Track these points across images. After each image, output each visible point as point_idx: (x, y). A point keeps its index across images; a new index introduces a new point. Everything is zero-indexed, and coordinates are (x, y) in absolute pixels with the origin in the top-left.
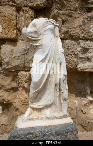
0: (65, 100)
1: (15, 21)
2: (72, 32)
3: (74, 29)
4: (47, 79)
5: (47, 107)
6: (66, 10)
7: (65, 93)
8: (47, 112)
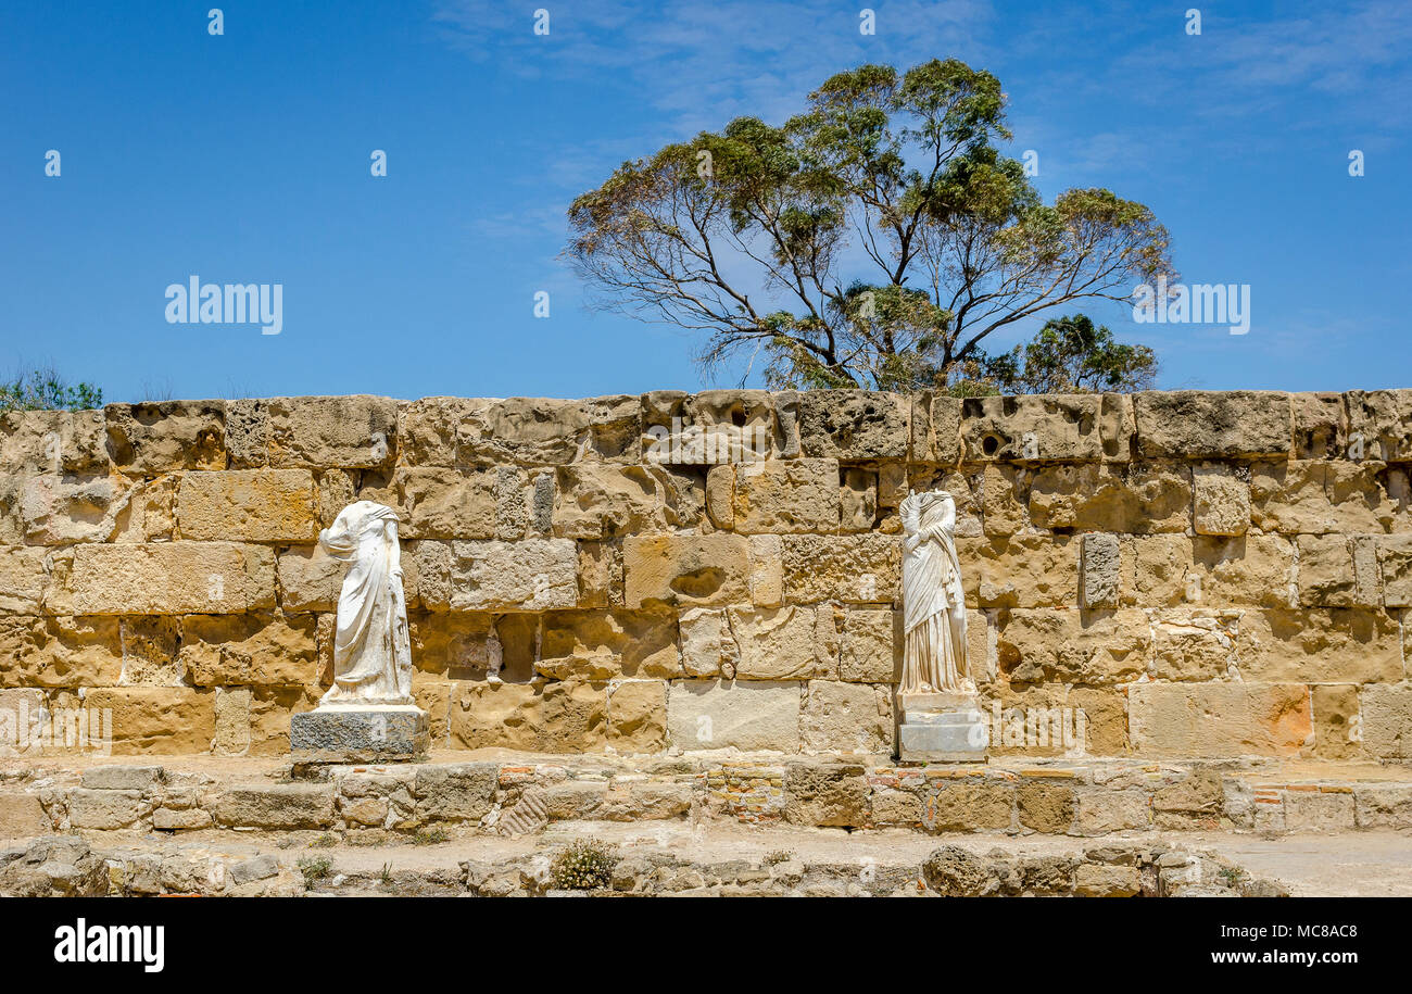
0: (403, 667)
1: (310, 503)
2: (434, 524)
3: (439, 516)
4: (367, 626)
5: (369, 681)
6: (431, 465)
7: (405, 655)
8: (369, 692)
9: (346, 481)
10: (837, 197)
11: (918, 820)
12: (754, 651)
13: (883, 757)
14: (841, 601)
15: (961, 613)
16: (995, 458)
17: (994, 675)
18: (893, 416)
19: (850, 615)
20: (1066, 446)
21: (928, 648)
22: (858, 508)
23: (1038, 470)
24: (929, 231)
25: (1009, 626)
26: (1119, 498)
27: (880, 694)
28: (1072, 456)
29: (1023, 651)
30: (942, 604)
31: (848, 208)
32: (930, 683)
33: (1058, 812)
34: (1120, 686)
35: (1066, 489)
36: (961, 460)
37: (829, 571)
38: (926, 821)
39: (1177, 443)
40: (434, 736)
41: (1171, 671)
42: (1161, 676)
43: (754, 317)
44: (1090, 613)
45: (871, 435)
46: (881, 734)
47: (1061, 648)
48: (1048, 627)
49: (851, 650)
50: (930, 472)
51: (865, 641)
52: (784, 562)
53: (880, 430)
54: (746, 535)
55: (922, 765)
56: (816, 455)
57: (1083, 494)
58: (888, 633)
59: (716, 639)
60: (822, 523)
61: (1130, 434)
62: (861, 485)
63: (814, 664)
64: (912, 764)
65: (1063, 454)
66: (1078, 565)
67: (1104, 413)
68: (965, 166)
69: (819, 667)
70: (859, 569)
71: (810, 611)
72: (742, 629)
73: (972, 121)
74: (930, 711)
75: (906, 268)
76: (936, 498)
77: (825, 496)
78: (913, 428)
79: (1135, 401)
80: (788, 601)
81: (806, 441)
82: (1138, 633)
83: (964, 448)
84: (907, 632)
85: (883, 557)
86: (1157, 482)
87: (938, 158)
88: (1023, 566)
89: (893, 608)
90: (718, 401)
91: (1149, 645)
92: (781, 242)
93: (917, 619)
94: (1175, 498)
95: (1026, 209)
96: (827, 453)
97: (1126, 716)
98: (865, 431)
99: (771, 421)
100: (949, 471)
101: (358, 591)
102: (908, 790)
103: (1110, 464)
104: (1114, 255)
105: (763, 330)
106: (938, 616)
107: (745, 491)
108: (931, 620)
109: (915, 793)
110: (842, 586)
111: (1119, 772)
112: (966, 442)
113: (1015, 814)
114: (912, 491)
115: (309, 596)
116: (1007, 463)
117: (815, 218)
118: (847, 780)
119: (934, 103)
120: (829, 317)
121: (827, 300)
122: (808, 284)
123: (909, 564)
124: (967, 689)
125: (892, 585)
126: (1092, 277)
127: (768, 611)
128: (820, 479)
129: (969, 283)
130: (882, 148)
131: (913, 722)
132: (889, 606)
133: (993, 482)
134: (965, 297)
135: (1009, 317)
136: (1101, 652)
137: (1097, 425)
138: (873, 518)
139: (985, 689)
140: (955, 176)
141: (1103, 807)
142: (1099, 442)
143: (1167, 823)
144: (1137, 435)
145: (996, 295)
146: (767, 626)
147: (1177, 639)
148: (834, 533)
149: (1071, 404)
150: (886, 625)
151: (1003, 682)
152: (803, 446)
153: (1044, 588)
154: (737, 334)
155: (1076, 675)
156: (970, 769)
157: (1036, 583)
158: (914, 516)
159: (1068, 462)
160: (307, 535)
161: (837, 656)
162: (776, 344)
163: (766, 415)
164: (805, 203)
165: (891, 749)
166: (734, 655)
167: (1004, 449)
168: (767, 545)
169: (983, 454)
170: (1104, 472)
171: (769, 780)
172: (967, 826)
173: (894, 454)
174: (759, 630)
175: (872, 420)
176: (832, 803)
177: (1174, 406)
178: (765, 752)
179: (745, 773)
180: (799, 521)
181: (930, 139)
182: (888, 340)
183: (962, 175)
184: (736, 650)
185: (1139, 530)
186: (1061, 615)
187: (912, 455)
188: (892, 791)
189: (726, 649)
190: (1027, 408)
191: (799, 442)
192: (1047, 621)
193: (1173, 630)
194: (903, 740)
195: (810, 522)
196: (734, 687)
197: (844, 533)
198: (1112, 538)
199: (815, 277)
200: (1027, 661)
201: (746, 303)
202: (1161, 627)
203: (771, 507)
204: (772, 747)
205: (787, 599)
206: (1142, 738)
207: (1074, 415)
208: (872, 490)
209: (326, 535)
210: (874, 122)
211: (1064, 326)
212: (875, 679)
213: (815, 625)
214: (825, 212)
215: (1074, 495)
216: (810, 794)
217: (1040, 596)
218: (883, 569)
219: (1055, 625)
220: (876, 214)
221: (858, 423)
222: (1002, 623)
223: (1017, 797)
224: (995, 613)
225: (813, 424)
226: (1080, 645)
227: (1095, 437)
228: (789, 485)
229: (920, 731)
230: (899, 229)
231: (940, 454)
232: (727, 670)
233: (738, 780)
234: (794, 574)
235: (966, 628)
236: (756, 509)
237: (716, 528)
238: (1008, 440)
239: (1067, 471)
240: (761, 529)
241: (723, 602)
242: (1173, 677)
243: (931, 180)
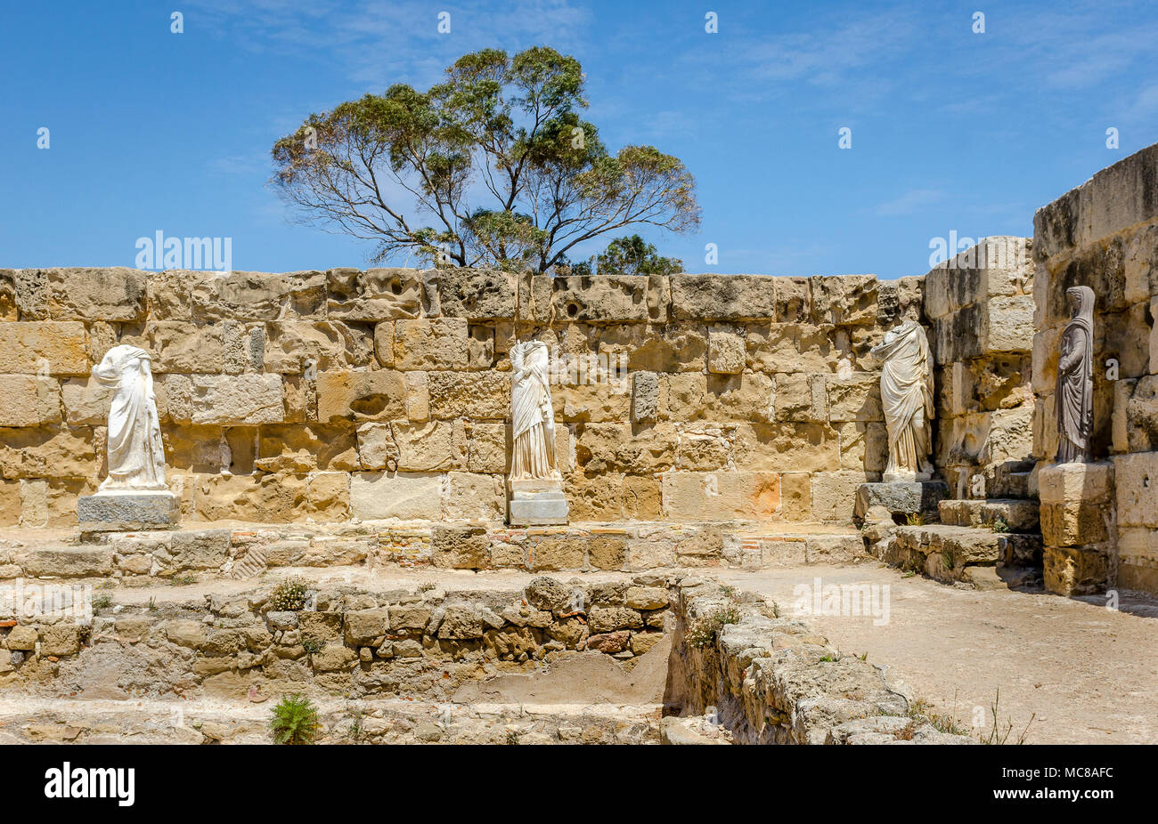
0: (159, 464)
1: (83, 346)
2: (178, 362)
3: (181, 357)
4: (131, 435)
5: (134, 473)
6: (173, 320)
7: (160, 456)
8: (135, 481)
9: (110, 330)
10: (466, 146)
11: (522, 563)
12: (409, 452)
13: (499, 523)
14: (469, 418)
15: (551, 425)
16: (575, 319)
17: (573, 468)
18: (505, 289)
19: (476, 427)
20: (624, 311)
21: (529, 449)
22: (481, 353)
23: (604, 328)
24: (530, 174)
25: (584, 434)
26: (659, 347)
27: (496, 481)
28: (628, 318)
29: (593, 451)
30: (539, 419)
31: (474, 154)
32: (531, 472)
33: (615, 557)
34: (657, 475)
35: (623, 341)
36: (552, 320)
37: (461, 397)
38: (528, 564)
39: (698, 310)
40: (184, 512)
41: (691, 465)
42: (684, 467)
43: (407, 231)
44: (638, 426)
45: (490, 302)
46: (497, 508)
47: (619, 449)
48: (609, 435)
49: (477, 451)
50: (531, 328)
51: (486, 444)
52: (430, 390)
53: (496, 299)
54: (403, 371)
55: (525, 527)
56: (451, 315)
57: (635, 345)
58: (502, 439)
59: (383, 444)
60: (456, 363)
61: (667, 303)
62: (483, 337)
63: (452, 460)
64: (518, 527)
65: (621, 316)
66: (631, 393)
67: (650, 289)
68: (555, 126)
69: (455, 462)
70: (482, 396)
71: (448, 425)
72: (401, 437)
73: (560, 92)
74: (531, 491)
75: (515, 198)
76: (535, 346)
77: (458, 344)
78: (519, 297)
79: (671, 281)
80: (433, 418)
81: (444, 305)
82: (669, 439)
83: (554, 312)
84: (515, 438)
85: (498, 387)
86: (684, 337)
87: (538, 119)
88: (594, 394)
89: (505, 423)
90: (381, 276)
91: (676, 447)
92: (426, 178)
93: (522, 429)
94: (696, 348)
95: (598, 159)
96: (460, 314)
97: (660, 494)
98: (486, 299)
99: (419, 291)
100: (544, 328)
101: (123, 410)
102: (515, 543)
103: (653, 324)
104: (657, 194)
105: (415, 241)
106: (536, 427)
107: (402, 341)
108: (532, 429)
109: (520, 545)
110: (470, 407)
111: (655, 531)
112: (556, 308)
113: (587, 558)
114: (519, 341)
115: (86, 414)
116: (583, 323)
117: (450, 162)
118: (474, 537)
119: (534, 79)
120: (461, 232)
121: (459, 220)
122: (447, 210)
123: (516, 392)
124: (555, 476)
125: (505, 407)
126: (642, 209)
127: (419, 424)
128: (454, 332)
129: (558, 211)
130: (498, 110)
131: (520, 499)
132: (502, 421)
133: (574, 335)
134: (555, 221)
135: (586, 235)
136: (645, 452)
137: (645, 297)
138: (492, 360)
139: (568, 477)
140: (548, 133)
141: (644, 553)
142: (646, 309)
143: (686, 562)
144: (672, 303)
145: (577, 220)
146: (418, 435)
147: (695, 443)
148: (464, 371)
149: (627, 282)
150: (501, 434)
151: (579, 472)
152: (442, 309)
153: (607, 409)
154: (397, 243)
155: (628, 467)
156: (556, 529)
157: (602, 405)
158: (520, 358)
159: (625, 323)
160: (83, 370)
161: (467, 455)
162: (423, 251)
163: (416, 287)
164: (444, 151)
165: (504, 518)
166: (395, 454)
167: (582, 313)
168: (418, 378)
169: (567, 316)
170: (649, 329)
171: (421, 538)
172: (555, 566)
173: (506, 315)
174: (413, 437)
175: (491, 291)
176: (464, 553)
177: (697, 285)
178: (419, 521)
179: (404, 534)
180: (440, 362)
181: (531, 104)
182: (502, 250)
183: (553, 133)
184: (397, 451)
185: (671, 369)
186: (619, 427)
187: (519, 316)
188: (505, 544)
189: (390, 451)
190: (597, 285)
191: (440, 306)
192: (609, 431)
193: (693, 437)
194: (512, 510)
195: (448, 363)
196: (396, 477)
197: (472, 370)
198: (653, 375)
199: (451, 204)
200: (595, 458)
201: (402, 221)
202: (685, 435)
203: (421, 353)
204: (423, 517)
205: (432, 416)
206: (670, 508)
207: (629, 289)
208: (491, 340)
209: (97, 369)
210: (492, 90)
211: (625, 244)
212: (493, 470)
213: (452, 434)
214: (457, 157)
215: (628, 346)
216: (449, 547)
217: (605, 414)
218: (499, 395)
219: (614, 434)
220: (493, 159)
221: (481, 293)
222: (579, 433)
223: (588, 547)
224: (574, 426)
225: (450, 293)
226: (631, 447)
227: (644, 305)
228: (433, 336)
229: (524, 504)
230: (509, 170)
231: (538, 316)
232: (391, 465)
233: (400, 538)
234: (436, 399)
235: (555, 435)
236: (410, 353)
237: (382, 367)
238: (585, 306)
239: (624, 329)
240: (413, 367)
241: (388, 418)
242: (692, 468)
243: (533, 136)
